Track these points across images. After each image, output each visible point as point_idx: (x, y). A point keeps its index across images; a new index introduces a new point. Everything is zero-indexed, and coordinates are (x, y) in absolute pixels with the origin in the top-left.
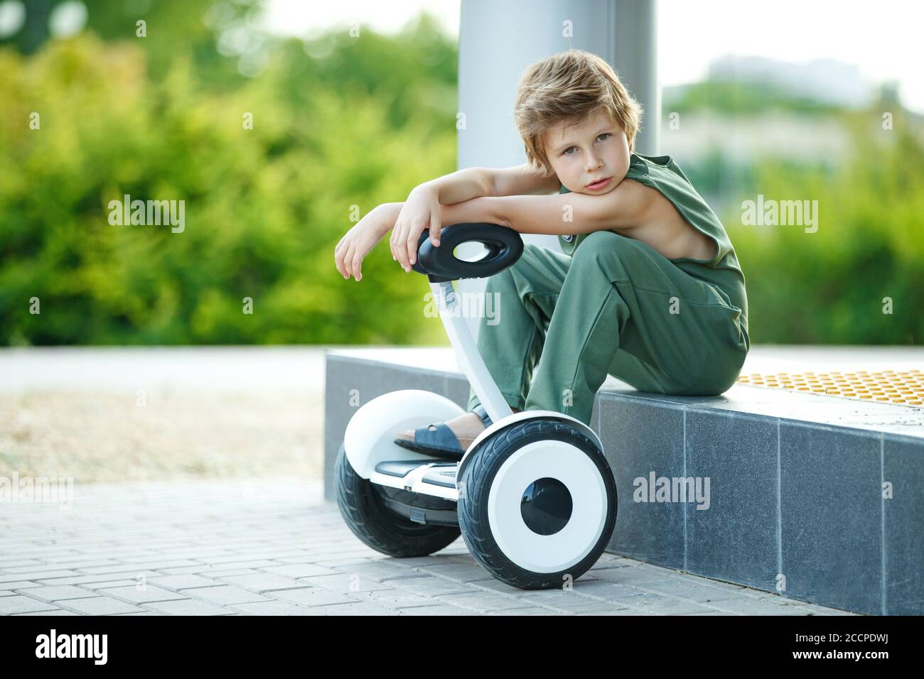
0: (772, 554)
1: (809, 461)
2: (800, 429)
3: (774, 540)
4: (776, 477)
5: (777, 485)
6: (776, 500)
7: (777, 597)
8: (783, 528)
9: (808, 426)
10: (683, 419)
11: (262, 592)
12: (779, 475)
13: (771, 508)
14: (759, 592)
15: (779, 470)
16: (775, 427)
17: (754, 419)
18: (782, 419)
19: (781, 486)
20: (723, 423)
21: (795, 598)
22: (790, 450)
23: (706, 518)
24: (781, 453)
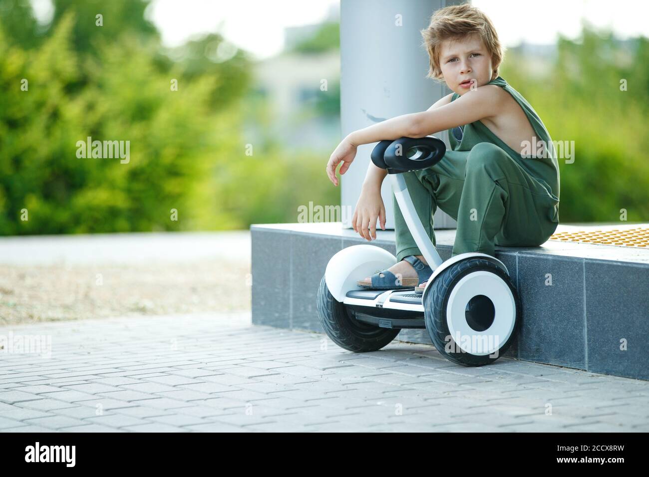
0: (581, 345)
1: (606, 285)
2: (598, 264)
3: (582, 337)
4: (583, 296)
5: (583, 301)
6: (583, 311)
7: (585, 372)
8: (588, 328)
9: (604, 262)
10: (516, 261)
11: (250, 377)
12: (585, 295)
13: (579, 316)
14: (572, 370)
15: (585, 291)
16: (581, 264)
17: (567, 260)
18: (586, 259)
19: (587, 302)
20: (544, 263)
21: (597, 372)
22: (592, 278)
23: (533, 324)
24: (586, 280)
